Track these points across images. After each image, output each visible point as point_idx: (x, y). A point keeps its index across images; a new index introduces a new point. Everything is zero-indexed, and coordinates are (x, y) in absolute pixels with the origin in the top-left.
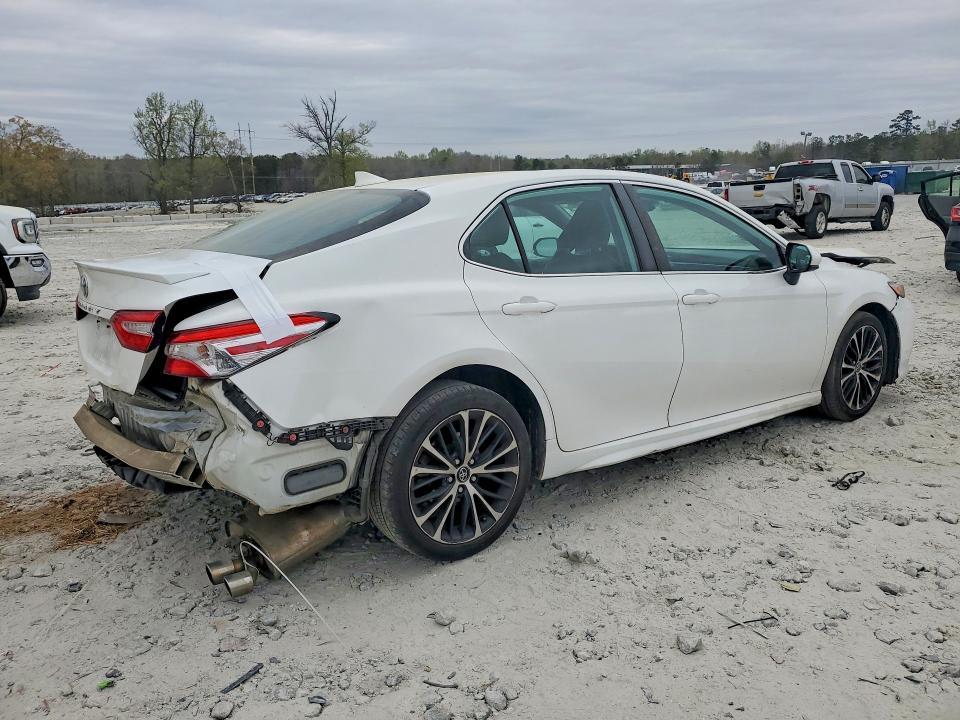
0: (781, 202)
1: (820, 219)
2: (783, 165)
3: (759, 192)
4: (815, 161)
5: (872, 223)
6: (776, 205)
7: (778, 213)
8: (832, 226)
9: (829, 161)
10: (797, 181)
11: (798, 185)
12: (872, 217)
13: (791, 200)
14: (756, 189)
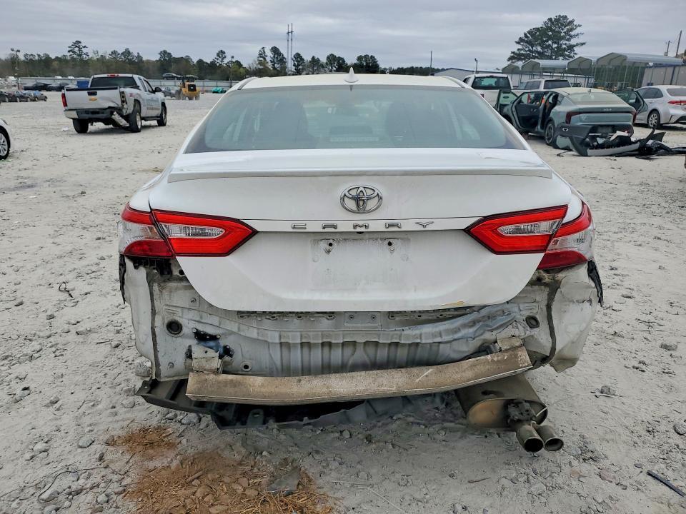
0: (112, 105)
1: (138, 118)
2: (96, 76)
3: (93, 97)
4: (120, 75)
5: (158, 121)
6: (110, 107)
7: (112, 113)
8: (144, 123)
9: (130, 75)
10: (122, 89)
11: (123, 92)
12: (157, 117)
13: (120, 103)
14: (90, 94)
